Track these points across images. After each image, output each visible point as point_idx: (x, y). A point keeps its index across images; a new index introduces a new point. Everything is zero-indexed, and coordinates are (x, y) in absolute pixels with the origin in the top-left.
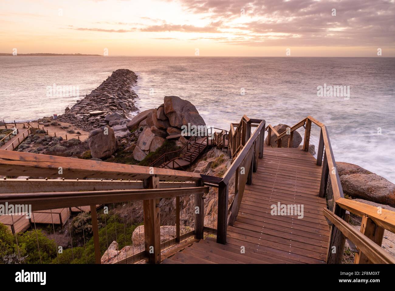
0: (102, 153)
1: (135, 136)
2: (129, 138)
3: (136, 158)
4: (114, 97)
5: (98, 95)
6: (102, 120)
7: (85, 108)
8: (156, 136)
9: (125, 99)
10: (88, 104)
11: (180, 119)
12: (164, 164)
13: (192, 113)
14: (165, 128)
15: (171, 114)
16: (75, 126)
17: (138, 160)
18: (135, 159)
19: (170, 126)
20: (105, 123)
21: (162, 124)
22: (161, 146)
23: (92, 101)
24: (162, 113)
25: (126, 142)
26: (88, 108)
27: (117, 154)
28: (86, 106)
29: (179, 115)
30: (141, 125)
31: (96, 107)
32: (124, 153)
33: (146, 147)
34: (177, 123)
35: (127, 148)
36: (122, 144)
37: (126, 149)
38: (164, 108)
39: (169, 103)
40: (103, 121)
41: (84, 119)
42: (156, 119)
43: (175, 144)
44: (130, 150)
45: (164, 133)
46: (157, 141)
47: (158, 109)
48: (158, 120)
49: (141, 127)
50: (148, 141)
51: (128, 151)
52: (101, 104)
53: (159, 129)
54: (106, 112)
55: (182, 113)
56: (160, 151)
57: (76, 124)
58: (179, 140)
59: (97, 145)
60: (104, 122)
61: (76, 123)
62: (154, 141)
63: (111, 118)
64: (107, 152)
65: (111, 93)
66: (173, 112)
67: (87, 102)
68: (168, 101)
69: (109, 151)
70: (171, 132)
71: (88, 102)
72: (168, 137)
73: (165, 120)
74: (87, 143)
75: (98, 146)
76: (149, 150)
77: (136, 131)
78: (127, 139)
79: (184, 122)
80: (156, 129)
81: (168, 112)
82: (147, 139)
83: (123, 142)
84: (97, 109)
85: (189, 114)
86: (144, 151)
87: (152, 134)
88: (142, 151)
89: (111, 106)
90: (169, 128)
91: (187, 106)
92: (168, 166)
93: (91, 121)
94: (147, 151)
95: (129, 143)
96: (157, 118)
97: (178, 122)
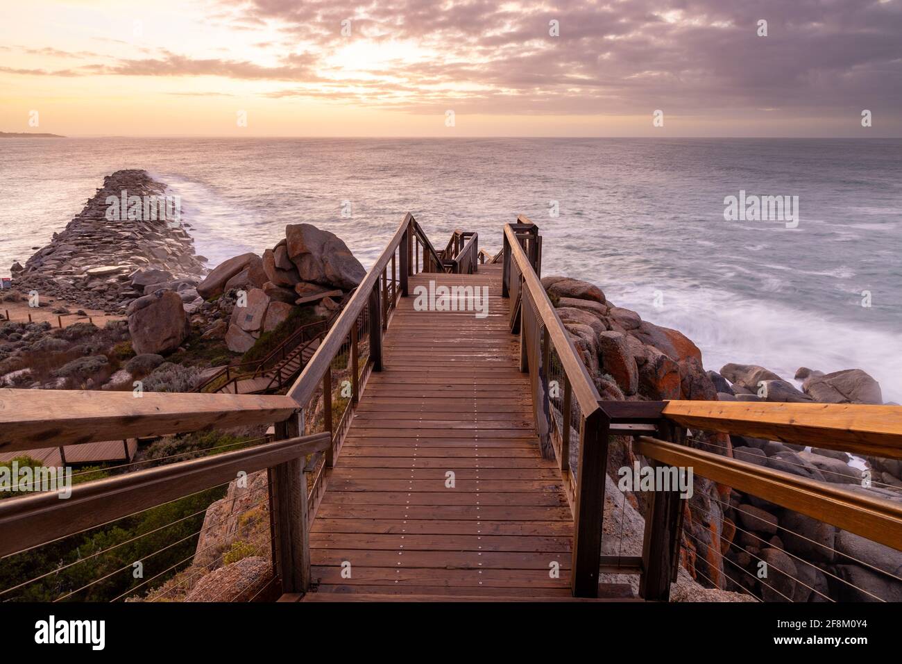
0: (159, 343)
1: (219, 309)
2: (208, 313)
3: (232, 348)
4: (134, 236)
5: (90, 232)
6: (124, 286)
7: (71, 262)
8: (271, 300)
9: (159, 238)
10: (74, 254)
11: (321, 265)
12: (302, 346)
13: (341, 254)
14: (291, 284)
15: (301, 257)
16: (64, 301)
17: (236, 351)
18: (231, 350)
19: (301, 280)
20: (132, 290)
21: (285, 277)
22: (287, 319)
23: (82, 246)
24: (285, 256)
25: (202, 321)
26: (76, 261)
27: (188, 345)
28: (70, 259)
29: (317, 260)
30: (232, 286)
31: (97, 258)
32: (202, 341)
33: (255, 324)
34: (315, 274)
35: (209, 332)
36: (195, 325)
37: (208, 334)
38: (286, 248)
39: (297, 236)
40: (128, 288)
41: (78, 285)
42: (274, 270)
43: (313, 312)
44: (216, 335)
45: (290, 293)
46: (276, 310)
47: (274, 251)
48: (278, 269)
49: (231, 289)
50: (255, 312)
51: (212, 338)
52: (106, 253)
53: (280, 286)
54: (126, 269)
55: (323, 254)
56: (283, 327)
57: (64, 297)
58: (321, 304)
59: (148, 328)
60: (131, 288)
61: (63, 294)
62: (271, 310)
63: (147, 279)
64: (171, 341)
65: (121, 226)
66: (306, 254)
67: (69, 249)
68: (295, 233)
69: (174, 337)
70: (304, 291)
71: (72, 249)
72: (299, 301)
73: (290, 270)
74: (113, 329)
75: (152, 330)
76: (261, 330)
77: (220, 299)
78: (203, 316)
79: (329, 270)
80: (274, 286)
81: (295, 254)
82: (253, 308)
83: (195, 321)
84: (100, 262)
85: (336, 257)
86: (249, 332)
87: (263, 299)
88: (244, 333)
89: (133, 254)
90: (299, 285)
91: (330, 242)
92: (309, 348)
93: (97, 288)
94: (257, 331)
95: (210, 322)
96: (275, 267)
97: (316, 271)
